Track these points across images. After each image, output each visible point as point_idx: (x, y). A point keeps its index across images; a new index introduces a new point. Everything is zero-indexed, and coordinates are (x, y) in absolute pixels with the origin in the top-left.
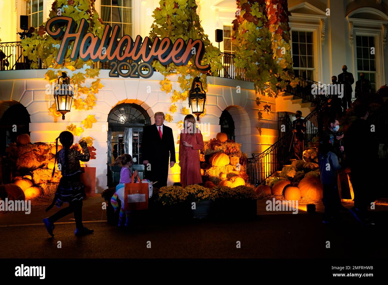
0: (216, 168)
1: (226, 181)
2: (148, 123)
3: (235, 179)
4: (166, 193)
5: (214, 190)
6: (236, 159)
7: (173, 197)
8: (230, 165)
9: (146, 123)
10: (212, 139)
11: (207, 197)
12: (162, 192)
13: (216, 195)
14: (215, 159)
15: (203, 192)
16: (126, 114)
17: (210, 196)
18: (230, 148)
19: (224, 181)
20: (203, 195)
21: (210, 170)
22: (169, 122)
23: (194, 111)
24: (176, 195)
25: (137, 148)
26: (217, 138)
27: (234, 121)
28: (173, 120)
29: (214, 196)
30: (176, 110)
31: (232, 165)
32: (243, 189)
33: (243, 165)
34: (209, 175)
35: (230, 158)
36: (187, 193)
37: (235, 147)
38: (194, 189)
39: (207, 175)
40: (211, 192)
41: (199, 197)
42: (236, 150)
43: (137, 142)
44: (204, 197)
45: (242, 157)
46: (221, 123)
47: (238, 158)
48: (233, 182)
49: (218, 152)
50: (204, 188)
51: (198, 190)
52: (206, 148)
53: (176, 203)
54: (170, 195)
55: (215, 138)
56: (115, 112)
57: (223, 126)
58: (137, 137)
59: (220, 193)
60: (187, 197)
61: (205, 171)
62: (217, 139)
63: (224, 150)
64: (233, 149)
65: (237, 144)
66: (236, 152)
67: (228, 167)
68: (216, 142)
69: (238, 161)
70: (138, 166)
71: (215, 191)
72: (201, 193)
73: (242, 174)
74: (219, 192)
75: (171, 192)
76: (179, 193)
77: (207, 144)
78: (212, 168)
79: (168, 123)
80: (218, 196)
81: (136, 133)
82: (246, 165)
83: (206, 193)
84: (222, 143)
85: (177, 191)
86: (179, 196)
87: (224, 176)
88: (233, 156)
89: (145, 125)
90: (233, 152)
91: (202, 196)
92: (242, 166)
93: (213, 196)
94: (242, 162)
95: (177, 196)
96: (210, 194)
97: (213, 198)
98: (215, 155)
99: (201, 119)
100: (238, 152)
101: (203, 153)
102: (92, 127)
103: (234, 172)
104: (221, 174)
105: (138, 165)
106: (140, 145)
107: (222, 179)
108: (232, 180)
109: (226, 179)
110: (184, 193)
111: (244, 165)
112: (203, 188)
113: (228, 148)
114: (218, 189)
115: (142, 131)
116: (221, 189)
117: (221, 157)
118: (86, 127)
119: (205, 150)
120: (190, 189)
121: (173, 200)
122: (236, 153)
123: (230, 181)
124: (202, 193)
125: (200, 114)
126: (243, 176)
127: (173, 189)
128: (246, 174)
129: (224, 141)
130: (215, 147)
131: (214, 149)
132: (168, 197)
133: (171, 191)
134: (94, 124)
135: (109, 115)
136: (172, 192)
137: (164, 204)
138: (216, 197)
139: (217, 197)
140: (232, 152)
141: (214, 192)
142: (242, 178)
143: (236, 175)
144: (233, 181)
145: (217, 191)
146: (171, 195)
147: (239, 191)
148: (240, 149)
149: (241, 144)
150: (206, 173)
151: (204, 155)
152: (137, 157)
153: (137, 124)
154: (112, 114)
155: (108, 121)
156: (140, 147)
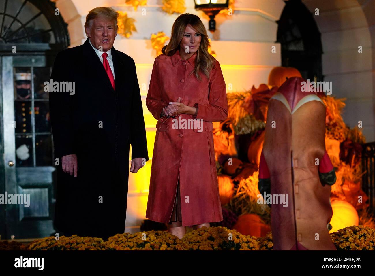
2: (61, 42)
6: (331, 148)
9: (53, 40)
10: (257, 87)
21: (251, 181)
22: (126, 36)
23: (200, 3)
25: (28, 117)
26: (270, 83)
27: (320, 30)
28: (135, 29)
32: (360, 237)
33: (350, 165)
34: (248, 197)
38: (212, 238)
39: (242, 195)
42: (330, 119)
43: (30, 98)
45: (347, 139)
46: (281, 38)
50: (241, 236)
52: (238, 114)
55: (266, 82)
57: (287, 47)
58: (27, 82)
61: (236, 184)
62: (270, 87)
65: (333, 100)
66: (329, 124)
69: (336, 152)
70: (34, 171)
73: (349, 190)
77: (241, 102)
79: (122, 38)
81: (26, 70)
82: (360, 164)
89: (51, 45)
92: (348, 166)
94: (346, 153)
99: (220, 28)
100: (335, 125)
101: (229, 128)
105: (31, 169)
106: (38, 109)
111: (355, 163)
112: (238, 237)
115: (42, 64)
119: (237, 119)
122: (331, 127)
128: (361, 191)
131: (260, 117)
142: (349, 202)
147: (348, 243)
148: (342, 115)
149: (345, 102)
150: (240, 191)
151: (232, 137)
152: (29, 143)
153: (27, 44)
156: (37, 113)
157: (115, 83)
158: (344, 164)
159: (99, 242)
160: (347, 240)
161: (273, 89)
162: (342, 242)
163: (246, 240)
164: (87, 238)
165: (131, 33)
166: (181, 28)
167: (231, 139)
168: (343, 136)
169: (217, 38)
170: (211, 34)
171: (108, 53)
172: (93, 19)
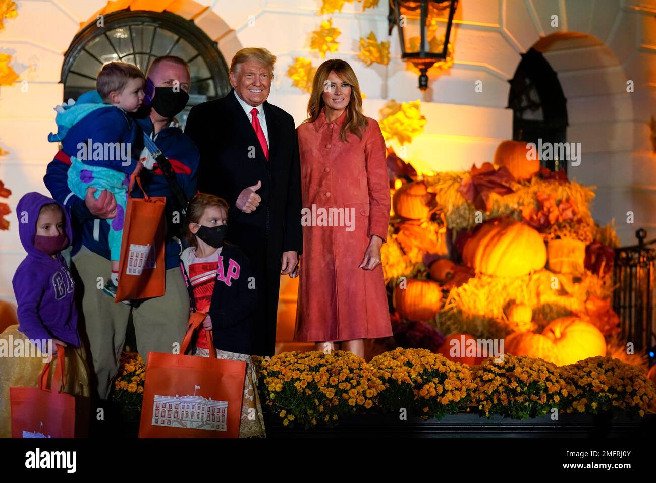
0: (489, 283)
1: (531, 334)
3: (566, 327)
4: (298, 379)
5: (490, 371)
6: (573, 250)
7: (323, 396)
8: (546, 274)
9: (212, 92)
10: (479, 166)
11: (459, 399)
12: (279, 373)
13: (496, 391)
14: (487, 246)
15: (443, 377)
16: (134, 54)
17: (473, 395)
18: (547, 205)
19: (522, 335)
20: (445, 391)
21: (465, 290)
22: (308, 91)
23: (409, 51)
24: (336, 386)
26: (496, 163)
29: (489, 398)
30: (336, 43)
31: (555, 272)
32: (606, 371)
33: (598, 274)
34: (460, 312)
35: (546, 243)
36: (379, 381)
37: (568, 200)
38: (409, 364)
39: (452, 309)
40: (474, 379)
41: (427, 397)
42: (574, 213)
44: (449, 396)
45: (595, 241)
46: (514, 102)
47: (581, 246)
48: (556, 341)
49: (499, 219)
51: (426, 370)
52: (451, 201)
53: (335, 418)
54: (312, 385)
55: (491, 160)
56: (91, 43)
57: (521, 114)
59: (514, 385)
60: (381, 395)
61: (445, 293)
62: (496, 167)
63: (526, 213)
64: (561, 206)
65: (579, 188)
66: (572, 220)
67: (538, 279)
68: (493, 178)
69: (579, 257)
71: (491, 376)
72: (436, 380)
73: (594, 308)
74: (510, 382)
75: (317, 377)
76: (348, 380)
77: (456, 185)
78: (472, 282)
79: (303, 93)
80: (503, 397)
82: (611, 274)
83: (458, 383)
84: (519, 182)
86: (347, 392)
87: (522, 318)
88: (558, 237)
89: (209, 98)
90: (561, 220)
91: (441, 392)
92: (595, 276)
93: (482, 397)
94: (593, 259)
95: (339, 393)
96: (473, 386)
97: (483, 406)
98: (489, 231)
99: (434, 86)
100: (580, 221)
101: (439, 218)
103: (563, 301)
104: (509, 306)
107: (512, 327)
108: (553, 332)
109: (530, 326)
110: (369, 380)
111: (605, 273)
112: (444, 364)
113: (540, 205)
114: (503, 367)
116: (518, 369)
117: (513, 240)
119: (450, 207)
120: (393, 363)
121: (322, 409)
122: (575, 224)
123: (545, 335)
124: (441, 382)
125: (430, 65)
126: (597, 319)
127: (322, 361)
128: (611, 312)
129: (528, 177)
130: (488, 197)
131: (482, 206)
132: (304, 393)
133: (317, 369)
135: (67, 55)
136: (322, 376)
137: (286, 423)
138: (495, 401)
139: (499, 400)
140: (557, 220)
141: (490, 381)
142: (595, 324)
143: (569, 315)
144: (558, 334)
145: (501, 375)
146: (316, 388)
147: (590, 379)
148: (590, 209)
150: (450, 303)
151: (443, 230)
154: (80, 51)
155: (63, 80)
158: (589, 273)
160: (589, 374)
161: (500, 169)
162: (582, 377)
163: (455, 369)
167: (441, 234)
168: (590, 237)
169: (429, 99)
170: (420, 93)
171: (260, 108)
172: (241, 62)
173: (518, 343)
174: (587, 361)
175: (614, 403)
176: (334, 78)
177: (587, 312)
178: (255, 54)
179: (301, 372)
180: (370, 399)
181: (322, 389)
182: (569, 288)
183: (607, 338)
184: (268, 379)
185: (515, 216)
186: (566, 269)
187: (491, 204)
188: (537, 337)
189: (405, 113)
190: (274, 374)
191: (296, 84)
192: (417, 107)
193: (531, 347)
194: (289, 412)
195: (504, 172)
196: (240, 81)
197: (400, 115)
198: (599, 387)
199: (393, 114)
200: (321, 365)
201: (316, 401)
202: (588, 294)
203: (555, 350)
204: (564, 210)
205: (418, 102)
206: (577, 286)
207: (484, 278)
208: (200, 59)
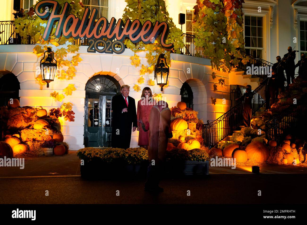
0: (176, 132)
3: (192, 142)
6: (194, 125)
8: (188, 130)
9: (118, 92)
10: (173, 107)
14: (175, 124)
16: (101, 84)
18: (188, 115)
19: (183, 143)
23: (158, 83)
25: (110, 113)
26: (177, 107)
27: (193, 92)
30: (144, 81)
31: (190, 129)
32: (198, 151)
33: (199, 130)
35: (188, 123)
37: (192, 114)
42: (194, 117)
43: (110, 107)
46: (182, 93)
47: (195, 124)
48: (190, 144)
49: (178, 118)
53: (140, 162)
55: (176, 106)
56: (92, 82)
57: (183, 96)
58: (110, 103)
63: (184, 117)
65: (195, 112)
67: (186, 131)
68: (177, 110)
76: (142, 154)
79: (137, 92)
81: (109, 100)
82: (202, 130)
84: (182, 111)
85: (141, 152)
86: (142, 156)
87: (183, 139)
88: (190, 122)
94: (198, 127)
98: (176, 121)
99: (164, 90)
100: (195, 119)
102: (72, 94)
103: (191, 136)
104: (180, 137)
105: (110, 127)
107: (181, 141)
108: (189, 142)
109: (184, 141)
111: (200, 130)
113: (186, 115)
116: (179, 151)
117: (181, 123)
118: (67, 94)
122: (194, 119)
125: (164, 86)
126: (199, 140)
128: (202, 138)
129: (184, 109)
130: (175, 114)
131: (174, 116)
132: (133, 157)
134: (73, 92)
135: (86, 84)
140: (190, 118)
142: (198, 141)
143: (193, 139)
144: (190, 143)
147: (194, 153)
148: (197, 116)
149: (198, 112)
152: (109, 120)
153: (110, 93)
154: (89, 83)
155: (86, 89)
156: (112, 112)
157: (128, 105)
158: (197, 130)
159: (124, 150)
160: (194, 152)
161: (178, 108)
162: (192, 153)
164: (120, 149)
165: (139, 91)
166: (144, 91)
168: (197, 122)
169: (163, 93)
170: (161, 92)
171: (127, 98)
172: (123, 88)
173: (182, 145)
174: (194, 149)
175: (199, 158)
176: (147, 91)
177: (197, 138)
178: (126, 86)
179: (132, 152)
180: (147, 158)
181: (137, 156)
182: (193, 133)
183: (201, 144)
184: (125, 154)
185: (181, 118)
186: (192, 129)
187: (176, 115)
188: (186, 143)
189: (158, 96)
190: (127, 153)
191: (135, 90)
192: (161, 95)
193: (185, 146)
194: (130, 161)
195: (179, 108)
196: (123, 92)
197: (157, 97)
198: (196, 155)
199: (156, 96)
200: (137, 151)
201: (136, 158)
202: (197, 134)
203: (190, 146)
204: (192, 116)
205: (161, 94)
206: (194, 133)
207: (175, 131)
208: (115, 85)
